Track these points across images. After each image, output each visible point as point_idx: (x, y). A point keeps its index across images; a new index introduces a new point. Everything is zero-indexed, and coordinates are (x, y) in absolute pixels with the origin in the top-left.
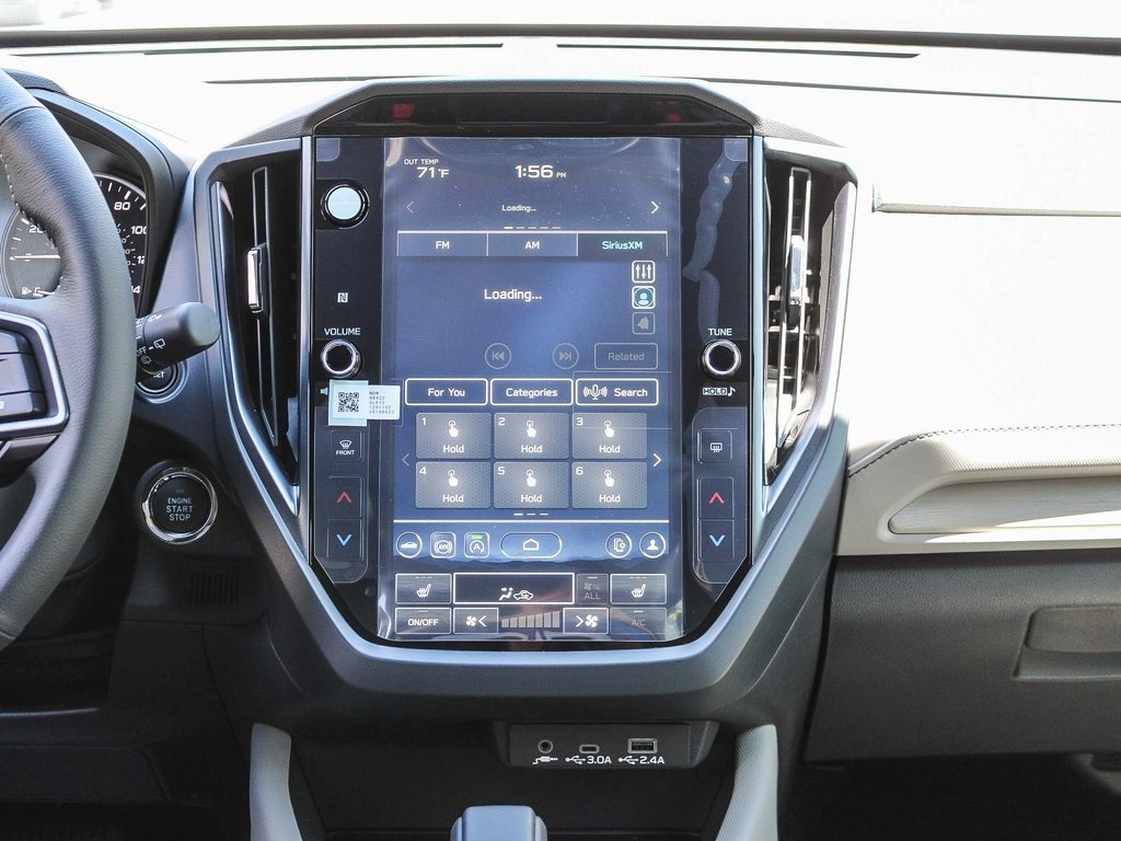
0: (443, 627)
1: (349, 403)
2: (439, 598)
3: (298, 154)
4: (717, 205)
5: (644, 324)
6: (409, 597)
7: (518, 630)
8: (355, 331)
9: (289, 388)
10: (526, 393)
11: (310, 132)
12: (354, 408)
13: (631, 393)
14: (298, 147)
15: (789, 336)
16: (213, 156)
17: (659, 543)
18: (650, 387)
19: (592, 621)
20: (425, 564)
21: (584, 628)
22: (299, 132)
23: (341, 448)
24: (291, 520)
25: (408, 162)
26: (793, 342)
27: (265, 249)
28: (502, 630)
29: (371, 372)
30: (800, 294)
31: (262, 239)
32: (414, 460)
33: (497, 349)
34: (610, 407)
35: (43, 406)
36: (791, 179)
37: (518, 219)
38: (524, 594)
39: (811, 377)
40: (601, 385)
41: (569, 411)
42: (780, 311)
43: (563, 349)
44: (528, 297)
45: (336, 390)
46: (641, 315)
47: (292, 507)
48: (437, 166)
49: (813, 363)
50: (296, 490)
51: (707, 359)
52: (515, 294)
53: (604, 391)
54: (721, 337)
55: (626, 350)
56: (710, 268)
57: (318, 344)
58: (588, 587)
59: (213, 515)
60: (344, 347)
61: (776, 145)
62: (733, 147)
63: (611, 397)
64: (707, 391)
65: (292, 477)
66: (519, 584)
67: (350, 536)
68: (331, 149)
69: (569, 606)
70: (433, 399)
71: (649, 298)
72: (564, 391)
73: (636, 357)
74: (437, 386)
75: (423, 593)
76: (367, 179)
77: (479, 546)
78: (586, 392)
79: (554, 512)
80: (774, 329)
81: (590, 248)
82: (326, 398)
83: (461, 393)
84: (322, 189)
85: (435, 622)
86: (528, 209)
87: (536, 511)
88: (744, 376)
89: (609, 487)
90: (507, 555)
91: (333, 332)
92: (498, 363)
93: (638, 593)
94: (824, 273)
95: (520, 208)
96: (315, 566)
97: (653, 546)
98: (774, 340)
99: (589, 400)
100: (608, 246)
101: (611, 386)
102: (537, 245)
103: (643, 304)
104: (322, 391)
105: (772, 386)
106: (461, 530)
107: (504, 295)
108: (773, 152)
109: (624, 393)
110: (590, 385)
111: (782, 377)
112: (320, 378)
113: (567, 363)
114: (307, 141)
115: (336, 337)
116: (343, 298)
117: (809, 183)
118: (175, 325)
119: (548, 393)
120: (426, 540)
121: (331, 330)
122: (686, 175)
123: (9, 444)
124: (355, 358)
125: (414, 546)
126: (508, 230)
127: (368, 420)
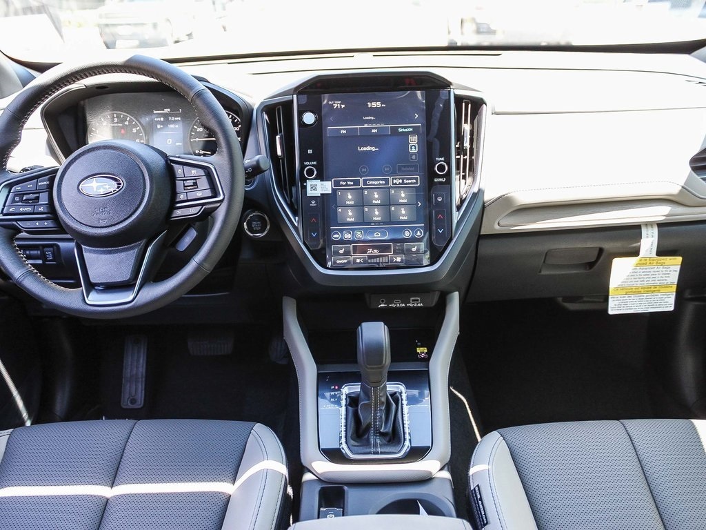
0: (349, 262)
1: (314, 188)
2: (347, 253)
3: (292, 101)
4: (438, 115)
5: (414, 157)
6: (337, 253)
7: (374, 263)
8: (315, 163)
9: (293, 182)
10: (373, 183)
11: (296, 93)
12: (316, 190)
13: (410, 181)
14: (292, 99)
15: (464, 159)
16: (262, 103)
17: (421, 233)
18: (416, 179)
19: (399, 259)
20: (342, 242)
21: (396, 262)
22: (292, 93)
23: (312, 203)
24: (296, 229)
25: (330, 103)
26: (465, 161)
27: (282, 135)
28: (369, 263)
29: (321, 177)
30: (467, 145)
31: (280, 132)
32: (337, 207)
33: (364, 168)
34: (403, 187)
35: (215, 194)
36: (464, 104)
37: (369, 122)
38: (376, 251)
39: (471, 173)
40: (399, 179)
41: (389, 188)
42: (460, 151)
43: (387, 167)
44: (373, 149)
45: (309, 184)
46: (413, 154)
47: (296, 224)
48: (340, 104)
49: (472, 169)
50: (297, 218)
51: (436, 169)
52: (369, 148)
53: (401, 181)
54: (441, 160)
55: (408, 166)
56: (435, 137)
57: (303, 167)
58: (397, 248)
59: (268, 227)
60: (311, 169)
61: (458, 92)
62: (443, 92)
63: (403, 183)
64: (436, 180)
65: (295, 213)
66: (374, 247)
67: (316, 233)
68: (304, 99)
69: (391, 254)
70: (342, 185)
71: (415, 148)
72: (387, 181)
73: (411, 169)
74: (344, 181)
75: (341, 252)
76: (316, 110)
77: (360, 235)
78: (395, 181)
79: (385, 223)
80: (458, 157)
81: (394, 130)
82: (306, 186)
83: (352, 183)
84: (301, 113)
85: (346, 261)
86: (373, 118)
87: (379, 223)
88: (449, 174)
89: (403, 214)
90: (369, 238)
92: (365, 172)
93: (414, 249)
94: (475, 137)
95: (370, 118)
96: (305, 244)
97: (419, 233)
98: (458, 161)
99: (396, 184)
100: (400, 130)
101: (403, 179)
102: (376, 131)
103: (413, 150)
104: (304, 184)
105: (458, 177)
106: (353, 230)
107: (365, 149)
108: (457, 95)
109: (407, 181)
110: (396, 179)
111: (462, 174)
112: (304, 180)
113: (388, 171)
114: (295, 96)
115: (309, 165)
116: (310, 151)
117: (470, 105)
118: (255, 163)
119: (381, 182)
120: (342, 234)
121: (306, 163)
122: (427, 104)
123: (204, 207)
124: (315, 173)
125: (338, 236)
126: (366, 126)
127: (321, 194)
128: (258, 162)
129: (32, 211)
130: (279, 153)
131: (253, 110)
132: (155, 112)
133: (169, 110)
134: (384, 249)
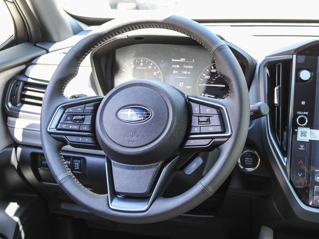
1: (304, 134)
3: (291, 60)
8: (307, 113)
11: (296, 53)
12: (305, 136)
14: (291, 58)
16: (265, 60)
22: (292, 53)
23: (301, 148)
27: (280, 87)
29: (311, 126)
31: (279, 84)
35: (224, 130)
45: (300, 130)
47: (285, 164)
50: (286, 159)
57: (295, 116)
59: (259, 163)
60: (303, 118)
65: (285, 154)
67: (302, 174)
68: (302, 59)
76: (312, 68)
82: (297, 132)
84: (298, 71)
91: (300, 113)
96: (291, 181)
104: (296, 130)
112: (295, 126)
114: (295, 56)
115: (301, 115)
116: (303, 103)
118: (257, 108)
121: (299, 112)
123: (214, 140)
124: (307, 121)
127: (309, 140)
128: (259, 108)
129: (78, 129)
130: (276, 101)
131: (256, 65)
132: (173, 60)
133: (184, 59)
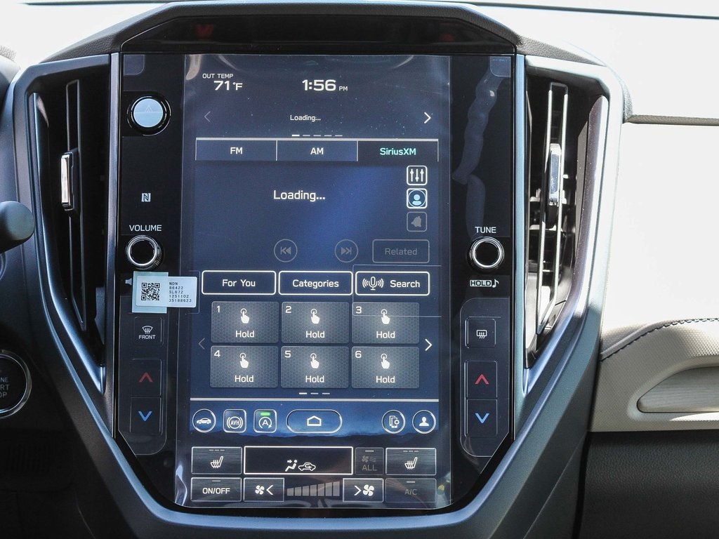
0: (234, 494)
1: (151, 292)
2: (231, 468)
3: (107, 69)
4: (484, 116)
5: (417, 222)
6: (203, 468)
7: (302, 498)
8: (157, 228)
9: (97, 278)
10: (310, 284)
11: (118, 48)
12: (155, 297)
13: (405, 285)
14: (106, 62)
15: (548, 233)
16: (31, 70)
17: (430, 420)
18: (422, 279)
19: (369, 490)
20: (218, 437)
21: (361, 497)
22: (108, 49)
23: (143, 333)
24: (98, 397)
25: (206, 76)
26: (551, 238)
27: (77, 153)
28: (287, 498)
29: (172, 265)
30: (558, 196)
31: (74, 145)
32: (209, 344)
33: (287, 245)
34: (385, 298)
36: (550, 92)
37: (304, 128)
38: (308, 465)
39: (568, 270)
40: (378, 277)
41: (349, 300)
42: (541, 211)
43: (346, 245)
44: (313, 197)
45: (139, 281)
46: (415, 214)
47: (98, 386)
48: (231, 80)
49: (571, 258)
50: (102, 371)
51: (474, 254)
52: (300, 195)
53: (381, 283)
54: (486, 234)
55: (401, 246)
56: (476, 172)
57: (123, 238)
58: (365, 459)
59: (28, 392)
60: (147, 242)
61: (537, 62)
62: (498, 63)
63: (387, 288)
64: (474, 283)
65: (98, 358)
66: (302, 457)
67: (150, 413)
68: (138, 63)
69: (348, 478)
70: (227, 289)
71: (422, 199)
72: (345, 283)
73: (410, 252)
74: (231, 277)
75: (216, 464)
76: (169, 92)
77: (267, 422)
78: (365, 283)
79: (335, 392)
80: (534, 227)
81: (370, 153)
82: (130, 288)
83: (252, 284)
84: (127, 101)
85: (227, 490)
86: (314, 119)
87: (319, 390)
88: (508, 269)
89: (385, 369)
90: (291, 430)
91: (137, 228)
92: (287, 257)
93: (410, 465)
94: (579, 178)
95: (306, 118)
96: (118, 440)
97: (424, 423)
98: (534, 238)
99: (368, 290)
100: (385, 152)
101: (387, 278)
102: (321, 151)
103: (417, 204)
104: (127, 282)
105: (532, 278)
106: (251, 408)
107: (291, 196)
108: (533, 69)
109: (399, 285)
110: (368, 277)
111: (542, 270)
112: (125, 270)
113: (346, 257)
114: (115, 57)
115: (140, 233)
116: (146, 197)
117: (566, 97)
119: (330, 284)
120: (220, 417)
121: (135, 227)
122: (455, 90)
124: (156, 252)
125: (209, 421)
126: (295, 137)
127: (168, 308)
130: (65, 198)
131: (8, 85)
134: (329, 460)
